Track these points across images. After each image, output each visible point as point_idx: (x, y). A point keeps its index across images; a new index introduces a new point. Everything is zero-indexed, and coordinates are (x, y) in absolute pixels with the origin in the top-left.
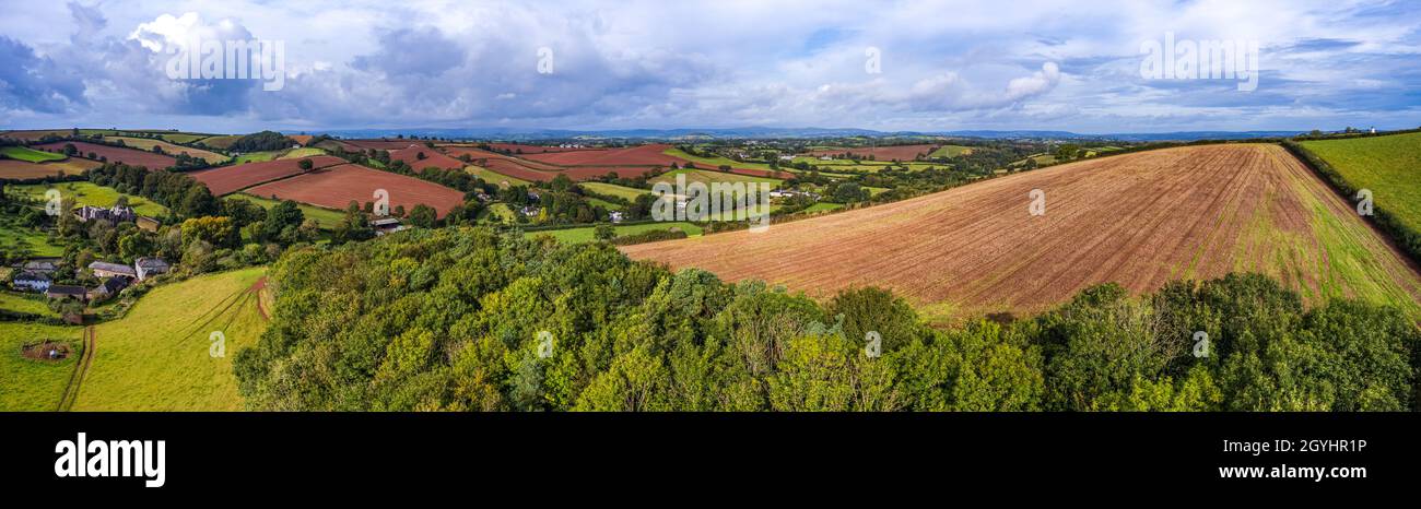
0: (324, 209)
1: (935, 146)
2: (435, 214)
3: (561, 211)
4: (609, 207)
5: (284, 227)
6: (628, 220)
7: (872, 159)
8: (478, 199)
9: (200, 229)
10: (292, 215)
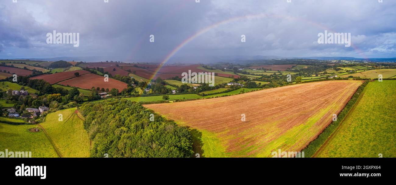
0: (84, 89)
1: (294, 65)
2: (118, 91)
3: (157, 90)
4: (172, 88)
5: (74, 96)
6: (178, 93)
7: (271, 70)
8: (132, 86)
9: (53, 97)
10: (76, 92)
